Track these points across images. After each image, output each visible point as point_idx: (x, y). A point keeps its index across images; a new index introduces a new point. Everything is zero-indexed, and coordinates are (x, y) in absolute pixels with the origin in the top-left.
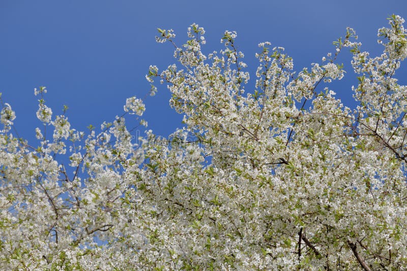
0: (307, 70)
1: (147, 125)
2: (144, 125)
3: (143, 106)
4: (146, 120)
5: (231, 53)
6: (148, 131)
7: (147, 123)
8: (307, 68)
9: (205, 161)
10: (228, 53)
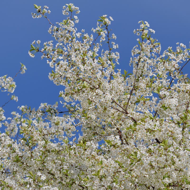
0: (171, 49)
1: (17, 100)
2: (15, 100)
3: (14, 83)
4: (16, 96)
5: (101, 31)
6: (21, 107)
7: (17, 97)
8: (171, 48)
9: (77, 130)
10: (98, 31)
